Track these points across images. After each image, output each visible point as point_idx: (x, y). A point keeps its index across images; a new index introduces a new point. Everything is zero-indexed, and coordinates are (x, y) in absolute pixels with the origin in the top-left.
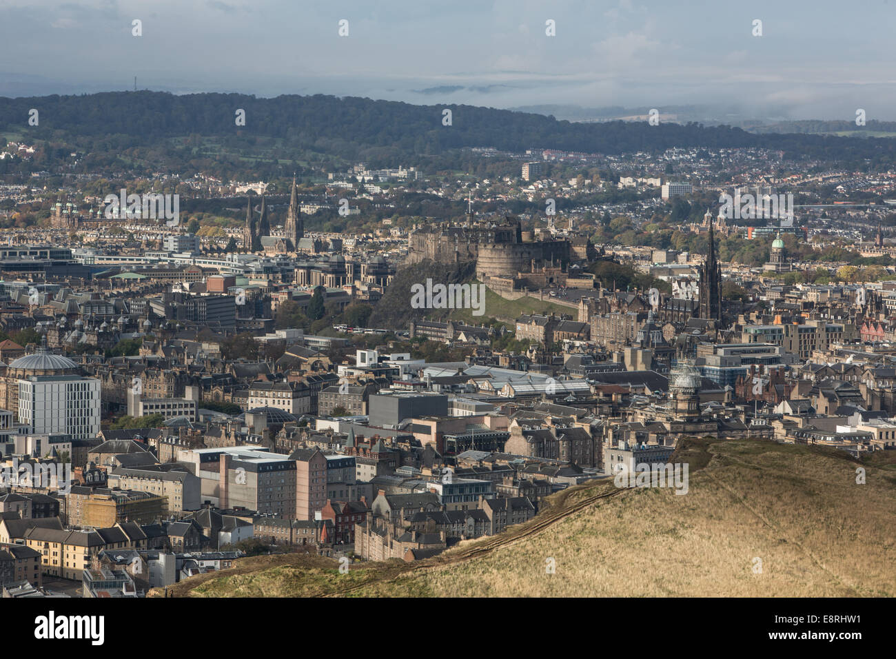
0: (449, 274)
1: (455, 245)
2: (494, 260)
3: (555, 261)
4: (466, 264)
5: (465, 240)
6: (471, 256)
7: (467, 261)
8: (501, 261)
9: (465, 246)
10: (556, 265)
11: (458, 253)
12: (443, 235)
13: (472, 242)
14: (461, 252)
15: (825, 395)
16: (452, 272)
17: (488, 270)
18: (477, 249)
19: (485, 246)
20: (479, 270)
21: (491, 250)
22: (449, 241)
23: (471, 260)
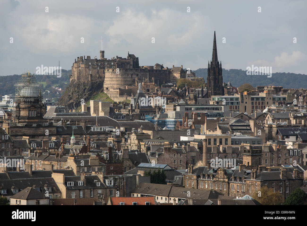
0: (85, 88)
1: (89, 70)
2: (113, 79)
3: (150, 79)
4: (97, 82)
5: (96, 67)
6: (100, 77)
7: (98, 80)
8: (118, 79)
9: (96, 71)
10: (151, 81)
11: (91, 75)
12: (82, 64)
13: (100, 68)
14: (93, 75)
15: (220, 128)
16: (87, 87)
17: (109, 86)
18: (104, 73)
19: (108, 70)
20: (105, 86)
21: (112, 73)
22: (85, 68)
23: (100, 80)
